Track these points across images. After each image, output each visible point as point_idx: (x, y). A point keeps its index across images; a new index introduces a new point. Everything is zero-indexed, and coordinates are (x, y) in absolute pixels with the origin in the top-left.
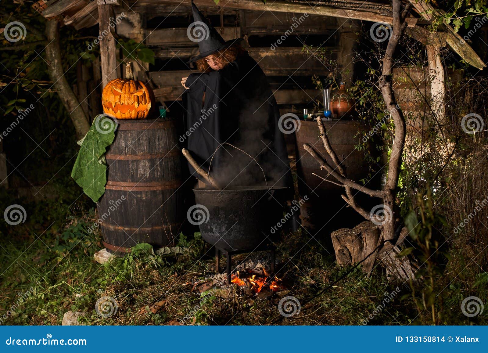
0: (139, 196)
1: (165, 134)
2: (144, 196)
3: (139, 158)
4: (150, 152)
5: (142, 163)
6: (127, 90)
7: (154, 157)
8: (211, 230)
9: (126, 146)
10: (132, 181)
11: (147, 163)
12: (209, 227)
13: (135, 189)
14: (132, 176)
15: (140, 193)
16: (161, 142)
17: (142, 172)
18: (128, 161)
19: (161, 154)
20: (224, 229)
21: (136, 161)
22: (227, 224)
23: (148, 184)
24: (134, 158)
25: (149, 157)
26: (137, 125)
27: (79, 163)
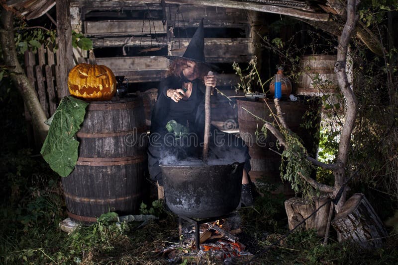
0: (104, 170)
1: (128, 113)
2: (109, 170)
3: (104, 136)
4: (115, 131)
5: (107, 140)
6: (93, 74)
7: (118, 134)
8: (180, 203)
9: (93, 125)
10: (98, 157)
11: (112, 140)
12: (178, 200)
13: (101, 164)
14: (99, 152)
15: (106, 167)
16: (124, 121)
17: (107, 148)
18: (95, 139)
19: (124, 131)
20: (193, 201)
21: (102, 138)
22: (196, 196)
23: (113, 159)
24: (101, 136)
25: (114, 135)
26: (102, 106)
27: (48, 141)
